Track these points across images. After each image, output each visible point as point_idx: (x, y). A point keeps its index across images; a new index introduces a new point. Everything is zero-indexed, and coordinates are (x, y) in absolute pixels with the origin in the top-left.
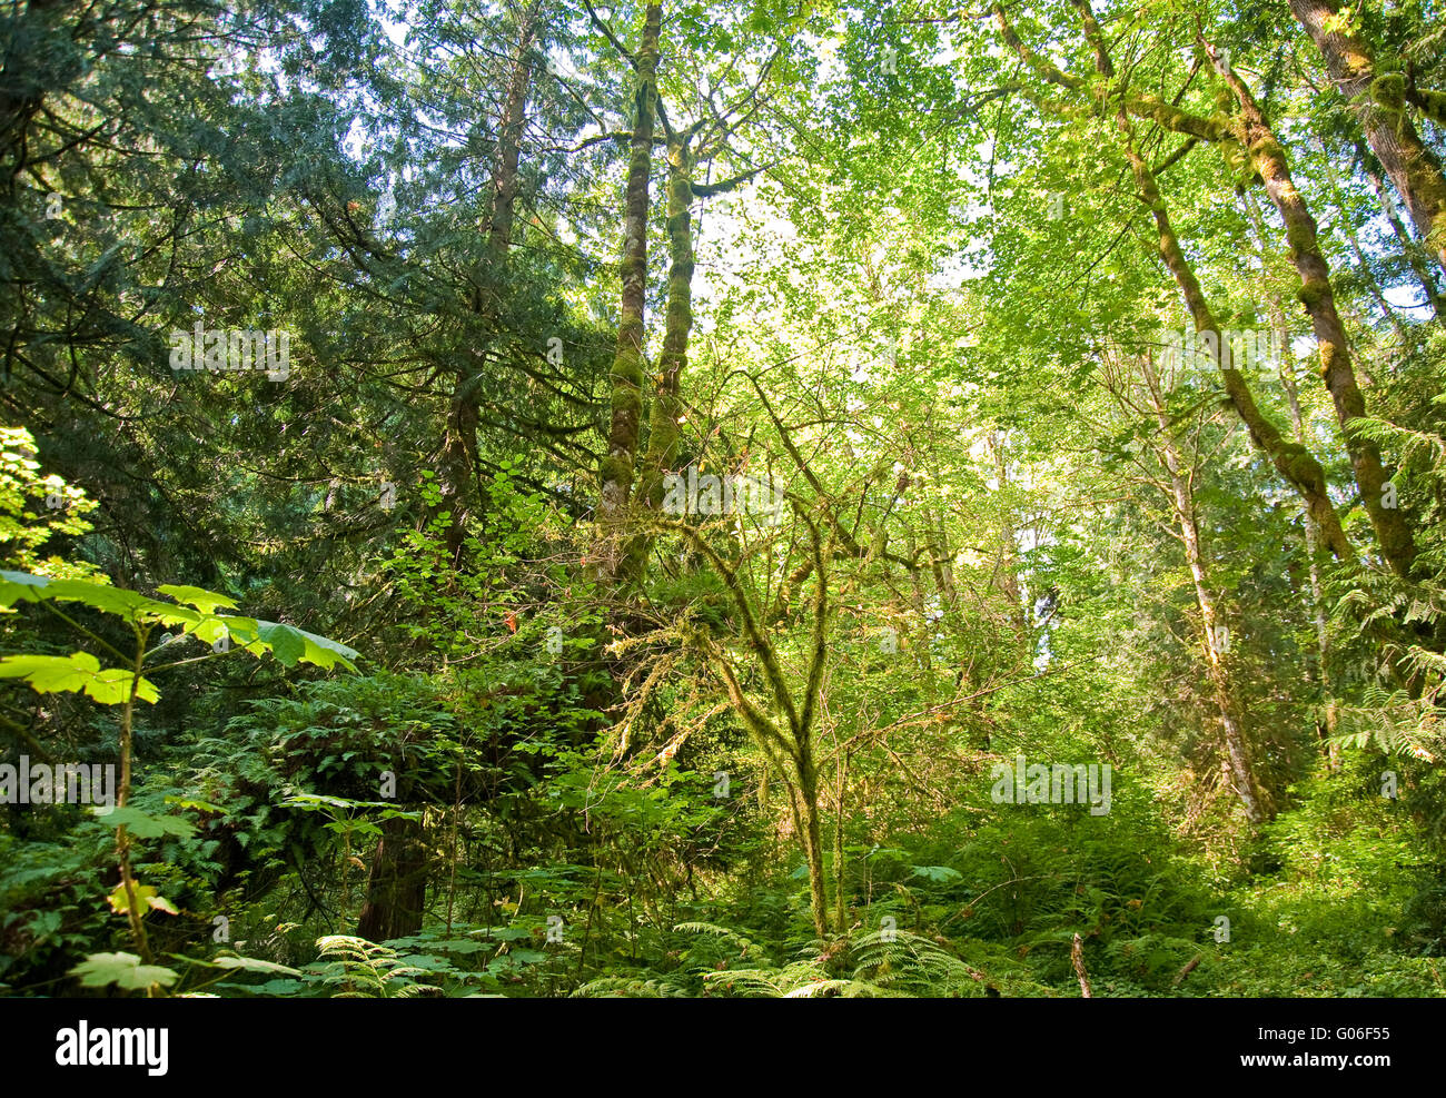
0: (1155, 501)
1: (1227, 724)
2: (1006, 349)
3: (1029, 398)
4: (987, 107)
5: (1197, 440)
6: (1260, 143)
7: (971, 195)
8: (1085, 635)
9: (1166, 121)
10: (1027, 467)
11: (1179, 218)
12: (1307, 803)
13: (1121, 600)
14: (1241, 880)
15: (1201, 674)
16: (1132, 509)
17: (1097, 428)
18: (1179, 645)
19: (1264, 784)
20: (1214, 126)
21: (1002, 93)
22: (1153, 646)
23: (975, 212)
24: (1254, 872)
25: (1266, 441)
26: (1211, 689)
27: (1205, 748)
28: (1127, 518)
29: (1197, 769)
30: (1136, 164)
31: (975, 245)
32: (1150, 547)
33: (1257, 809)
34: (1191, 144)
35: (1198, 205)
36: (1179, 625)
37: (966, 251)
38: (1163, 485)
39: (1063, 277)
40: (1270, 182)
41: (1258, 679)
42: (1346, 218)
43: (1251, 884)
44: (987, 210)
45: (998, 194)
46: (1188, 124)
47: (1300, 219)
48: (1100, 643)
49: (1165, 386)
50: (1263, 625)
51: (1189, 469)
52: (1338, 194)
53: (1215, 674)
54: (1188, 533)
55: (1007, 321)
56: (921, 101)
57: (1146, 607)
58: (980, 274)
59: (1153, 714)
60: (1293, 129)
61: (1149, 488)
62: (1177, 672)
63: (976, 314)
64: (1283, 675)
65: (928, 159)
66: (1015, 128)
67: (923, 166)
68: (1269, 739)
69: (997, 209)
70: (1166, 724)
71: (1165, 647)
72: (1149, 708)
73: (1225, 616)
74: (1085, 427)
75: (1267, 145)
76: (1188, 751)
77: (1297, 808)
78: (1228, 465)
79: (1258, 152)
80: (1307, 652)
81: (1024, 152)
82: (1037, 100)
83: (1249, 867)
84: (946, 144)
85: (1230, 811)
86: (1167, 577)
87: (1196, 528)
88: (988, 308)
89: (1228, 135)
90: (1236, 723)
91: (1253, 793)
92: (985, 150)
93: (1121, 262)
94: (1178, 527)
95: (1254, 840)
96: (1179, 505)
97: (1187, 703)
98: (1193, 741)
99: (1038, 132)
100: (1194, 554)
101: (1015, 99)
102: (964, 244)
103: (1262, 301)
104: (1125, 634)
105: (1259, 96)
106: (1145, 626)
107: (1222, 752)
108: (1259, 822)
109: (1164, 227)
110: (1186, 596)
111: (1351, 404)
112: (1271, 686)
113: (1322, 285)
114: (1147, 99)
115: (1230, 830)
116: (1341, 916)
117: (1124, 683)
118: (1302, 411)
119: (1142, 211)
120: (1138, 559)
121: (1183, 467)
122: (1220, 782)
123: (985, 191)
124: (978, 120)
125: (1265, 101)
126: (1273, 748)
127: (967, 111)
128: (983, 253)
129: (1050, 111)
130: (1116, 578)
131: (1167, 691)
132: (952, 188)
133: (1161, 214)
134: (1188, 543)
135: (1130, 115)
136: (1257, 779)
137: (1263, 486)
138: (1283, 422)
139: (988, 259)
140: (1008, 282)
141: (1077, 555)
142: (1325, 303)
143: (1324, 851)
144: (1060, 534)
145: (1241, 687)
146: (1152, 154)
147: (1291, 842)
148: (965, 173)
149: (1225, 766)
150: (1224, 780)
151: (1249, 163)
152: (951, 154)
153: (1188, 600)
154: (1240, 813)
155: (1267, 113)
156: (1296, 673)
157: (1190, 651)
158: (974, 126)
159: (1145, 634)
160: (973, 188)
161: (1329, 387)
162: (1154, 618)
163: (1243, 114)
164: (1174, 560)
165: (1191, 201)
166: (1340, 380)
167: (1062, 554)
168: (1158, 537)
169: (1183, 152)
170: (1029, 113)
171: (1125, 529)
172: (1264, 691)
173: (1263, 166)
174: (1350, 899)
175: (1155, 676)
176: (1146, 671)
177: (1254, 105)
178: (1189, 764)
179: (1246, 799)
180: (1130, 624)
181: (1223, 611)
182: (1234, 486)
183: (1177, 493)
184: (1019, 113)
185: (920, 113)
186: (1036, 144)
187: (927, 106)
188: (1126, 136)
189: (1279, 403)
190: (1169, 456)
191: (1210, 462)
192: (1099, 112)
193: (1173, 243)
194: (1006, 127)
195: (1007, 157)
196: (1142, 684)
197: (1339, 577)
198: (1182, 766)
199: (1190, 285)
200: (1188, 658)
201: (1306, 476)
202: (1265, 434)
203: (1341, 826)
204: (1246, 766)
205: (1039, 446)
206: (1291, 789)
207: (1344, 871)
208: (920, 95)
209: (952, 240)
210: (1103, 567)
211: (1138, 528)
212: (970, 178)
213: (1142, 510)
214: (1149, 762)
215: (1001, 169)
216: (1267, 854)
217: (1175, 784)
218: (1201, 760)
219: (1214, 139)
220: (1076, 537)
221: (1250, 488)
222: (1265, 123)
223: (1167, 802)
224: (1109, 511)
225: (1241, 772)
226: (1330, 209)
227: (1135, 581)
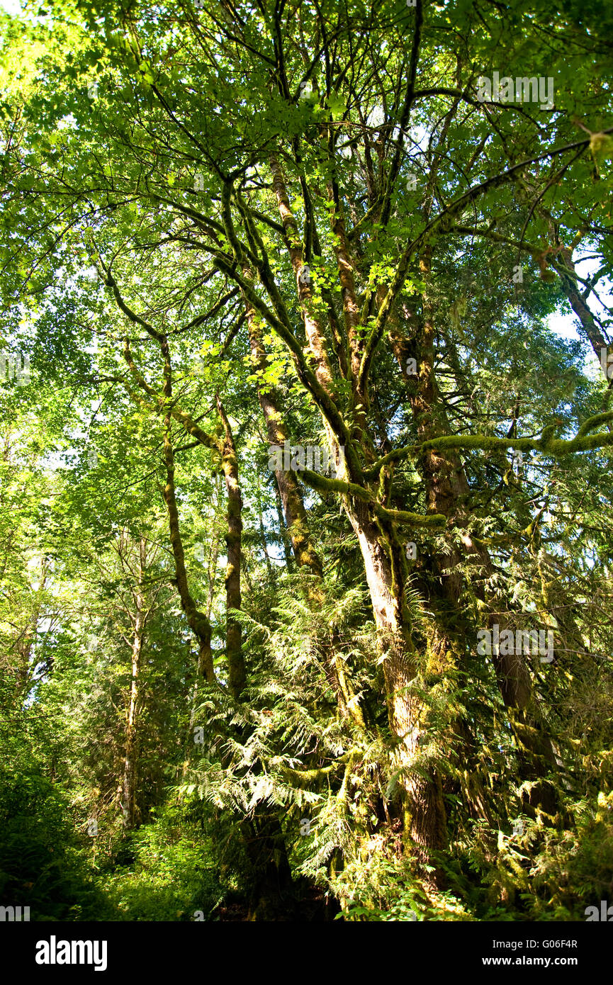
0: (124, 622)
1: (127, 763)
2: (67, 514)
3: (71, 544)
4: (104, 383)
5: (156, 594)
6: (228, 456)
7: (79, 424)
8: (60, 691)
9: (189, 428)
10: (59, 582)
11: (180, 475)
12: (158, 820)
13: (88, 675)
14: (108, 868)
15: (121, 729)
16: (110, 623)
17: (105, 572)
18: (114, 709)
19: (138, 805)
20: (211, 439)
21: (114, 380)
22: (99, 706)
23: (77, 434)
24: (117, 862)
25: (187, 608)
26: (124, 739)
27: (111, 775)
28: (106, 627)
29: (102, 789)
30: (167, 443)
31: (72, 452)
32: (114, 647)
33: (130, 820)
34: (197, 443)
35: (193, 473)
36: (117, 698)
37: (65, 453)
38: (132, 614)
39: (113, 486)
40: (227, 477)
41: (153, 737)
42: (259, 505)
43: (113, 871)
44: (85, 435)
45: (93, 430)
46: (199, 434)
47: (236, 500)
48: (68, 698)
49: (149, 559)
50: (163, 706)
51: (147, 609)
52: (259, 492)
53: (129, 731)
54: (137, 645)
55: (73, 499)
56: (71, 366)
57: (102, 682)
58: (68, 468)
59: (86, 749)
60: (248, 454)
61: (123, 613)
62: (108, 725)
63: (59, 487)
64: (167, 738)
65: (63, 397)
66: (114, 400)
67: (59, 399)
68: (149, 776)
69: (91, 437)
70: (92, 756)
71: (106, 708)
72: (85, 745)
73: (145, 697)
74: (99, 570)
75: (231, 458)
76: (100, 777)
77: (153, 822)
78: (169, 612)
79: (226, 460)
80: (182, 727)
81: (115, 413)
82: (130, 391)
83: (116, 859)
84: (75, 393)
85: (114, 819)
86: (118, 667)
87: (142, 643)
88: (67, 487)
89: (215, 447)
90: (132, 763)
91: (131, 810)
92: (95, 404)
93: (145, 488)
94: (132, 640)
95: (123, 841)
96: (137, 627)
97: (109, 745)
98: (105, 770)
99: (126, 406)
100: (137, 657)
101: (120, 386)
102: (65, 448)
103: (210, 532)
104: (84, 695)
105: (235, 433)
106: (98, 693)
107: (119, 780)
108: (129, 829)
109: (170, 480)
110: (125, 680)
111: (234, 601)
112: (158, 743)
113: (237, 535)
114: (183, 414)
115: (111, 832)
116: (156, 900)
117: (75, 725)
118: (214, 594)
119: (161, 467)
120: (106, 652)
121: (144, 607)
122: (114, 799)
123: (87, 425)
124: (97, 388)
125: (238, 436)
126: (150, 782)
127: (92, 381)
128: (75, 457)
129: (134, 399)
130: (90, 660)
131: (98, 736)
132: (70, 417)
133: (171, 473)
134: (135, 651)
135: (172, 417)
136: (135, 800)
137: (184, 628)
138: (202, 597)
139: (76, 461)
140: (82, 477)
141: (71, 642)
142: (237, 545)
143: (161, 853)
144: (64, 626)
145: (141, 741)
146: (178, 440)
147: (144, 844)
148: (80, 412)
149: (120, 789)
150: (116, 798)
151: (221, 463)
152: (76, 400)
153: (125, 683)
154: (120, 821)
155: (236, 442)
156: (174, 739)
157: (119, 713)
158: (94, 390)
159: (96, 698)
160: (81, 421)
161: (226, 588)
162: (104, 689)
163: (225, 440)
164: (125, 658)
165: (190, 470)
166: (232, 586)
167: (63, 639)
168: (120, 642)
169: (193, 445)
170: (125, 396)
171: (103, 633)
172: (154, 745)
173: (227, 467)
174: (165, 888)
175: (94, 724)
176: (91, 720)
177: (231, 437)
178: (99, 784)
179: (126, 813)
180: (88, 691)
181: (144, 694)
182: (169, 624)
183: (138, 621)
184: (119, 393)
185: (69, 372)
186: (122, 412)
187: (73, 370)
188: (166, 428)
189: (204, 586)
190: (139, 599)
191: (160, 608)
192: (158, 410)
193: (172, 489)
194: (110, 397)
195: (106, 413)
196: (85, 729)
197: (204, 692)
198: (94, 785)
199: (174, 514)
200: (117, 718)
201: (203, 630)
202: (188, 604)
203: (173, 837)
204: (131, 791)
205: (68, 573)
206: (152, 810)
207: (167, 869)
208: (71, 363)
209: (60, 443)
210: (84, 652)
211: (110, 634)
212: (82, 417)
213: (116, 625)
214: (75, 780)
215: (99, 417)
216: (128, 851)
217: (87, 797)
218: (106, 782)
219: (209, 446)
220: (73, 631)
221: (178, 628)
222: (234, 448)
223: (79, 808)
224: (97, 621)
225: (127, 794)
226: (254, 498)
227: (100, 665)
